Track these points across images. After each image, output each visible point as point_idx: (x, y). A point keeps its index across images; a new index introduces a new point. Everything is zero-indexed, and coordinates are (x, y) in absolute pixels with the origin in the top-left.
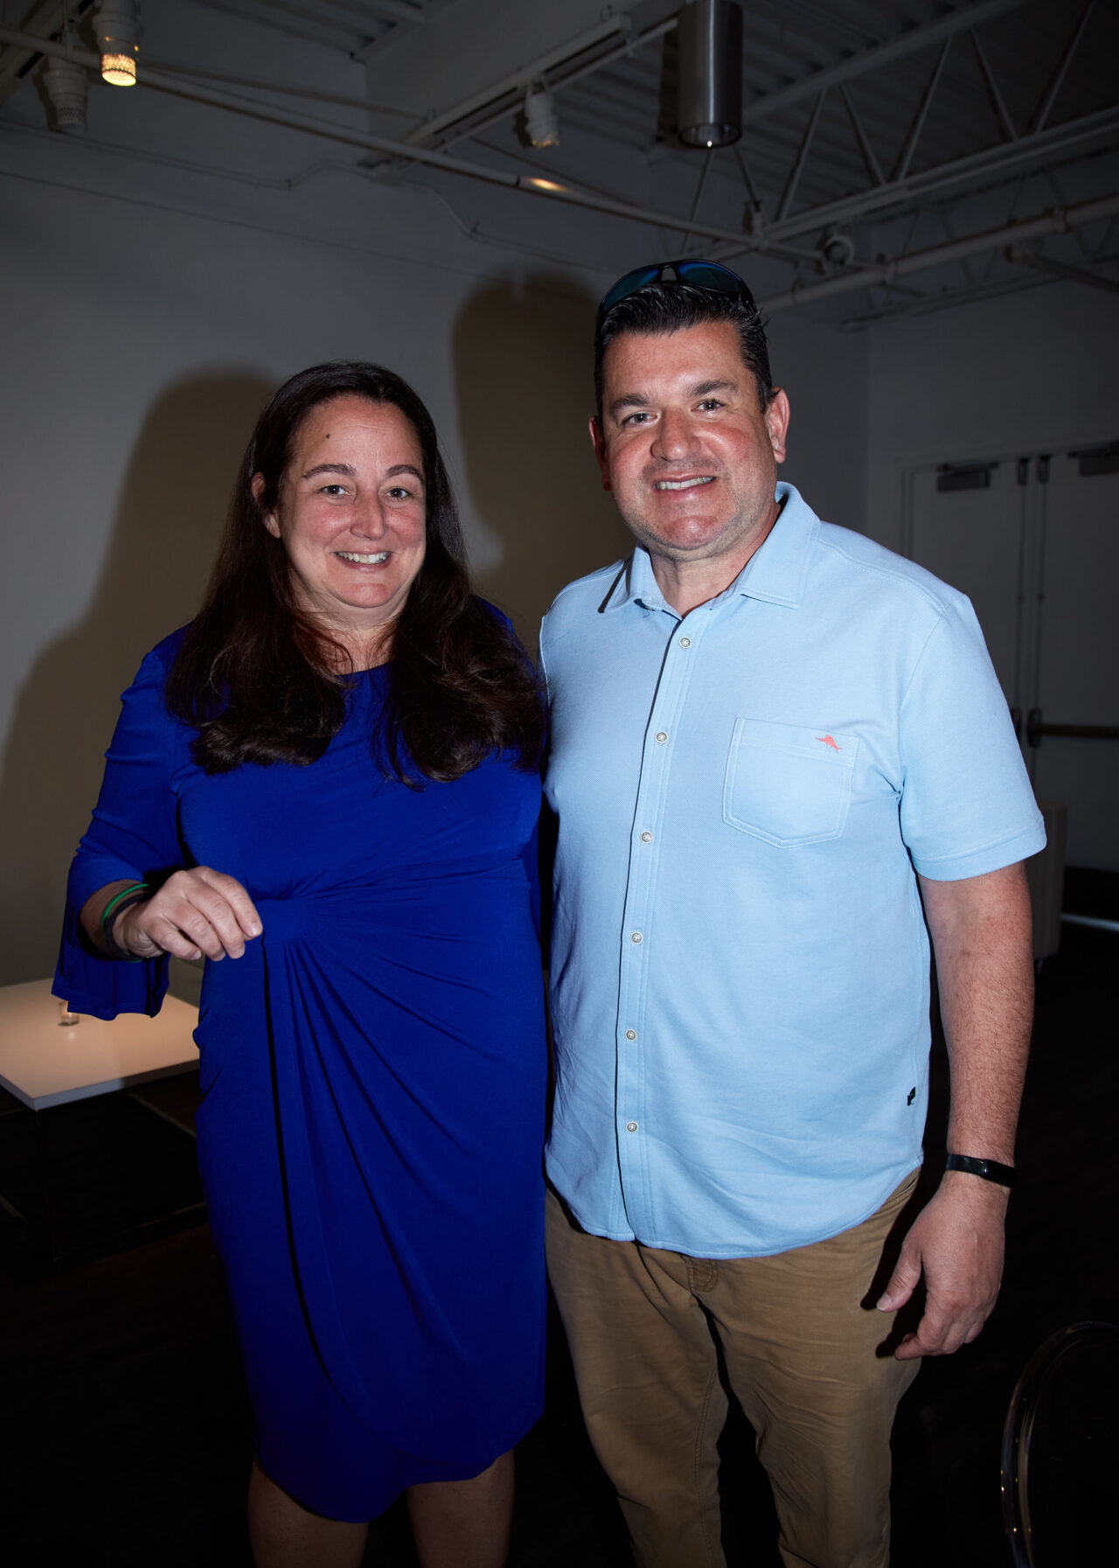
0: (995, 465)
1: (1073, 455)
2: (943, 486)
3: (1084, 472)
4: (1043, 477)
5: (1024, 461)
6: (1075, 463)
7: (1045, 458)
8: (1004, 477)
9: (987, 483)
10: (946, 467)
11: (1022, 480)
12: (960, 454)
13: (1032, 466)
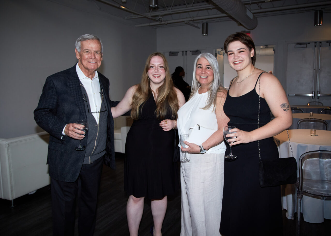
0: (178, 52)
1: (191, 51)
2: (170, 55)
3: (193, 54)
4: (186, 55)
5: (183, 52)
6: (191, 53)
7: (186, 52)
8: (180, 54)
9: (177, 55)
10: (170, 52)
11: (183, 55)
12: (173, 50)
13: (184, 53)
